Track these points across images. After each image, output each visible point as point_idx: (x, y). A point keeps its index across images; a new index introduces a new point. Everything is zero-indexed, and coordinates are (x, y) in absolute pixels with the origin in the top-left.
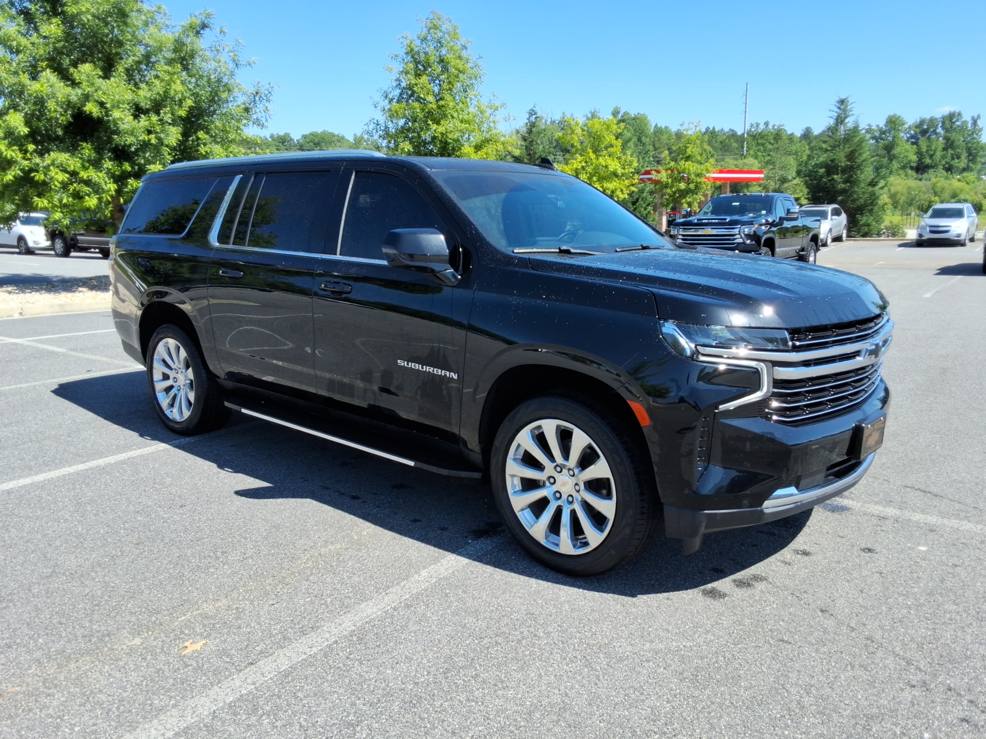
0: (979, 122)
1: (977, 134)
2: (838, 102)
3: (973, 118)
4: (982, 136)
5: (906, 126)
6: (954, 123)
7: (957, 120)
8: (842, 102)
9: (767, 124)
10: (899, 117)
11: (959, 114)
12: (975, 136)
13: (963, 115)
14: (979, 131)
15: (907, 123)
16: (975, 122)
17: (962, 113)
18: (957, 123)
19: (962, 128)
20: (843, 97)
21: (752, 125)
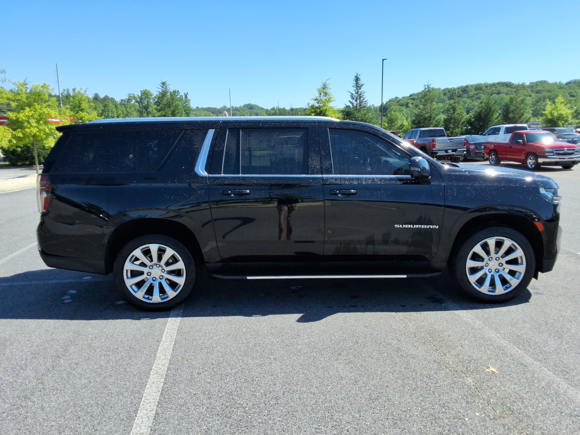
0: (188, 96)
1: (188, 103)
2: (162, 84)
3: (185, 94)
4: (191, 104)
5: (153, 96)
6: (176, 96)
7: (178, 95)
8: (163, 83)
9: (74, 90)
10: (149, 91)
11: (178, 91)
12: (187, 103)
13: (180, 92)
14: (189, 101)
15: (153, 94)
16: (186, 97)
17: (179, 91)
18: (178, 96)
19: (181, 99)
20: (164, 81)
21: (64, 90)
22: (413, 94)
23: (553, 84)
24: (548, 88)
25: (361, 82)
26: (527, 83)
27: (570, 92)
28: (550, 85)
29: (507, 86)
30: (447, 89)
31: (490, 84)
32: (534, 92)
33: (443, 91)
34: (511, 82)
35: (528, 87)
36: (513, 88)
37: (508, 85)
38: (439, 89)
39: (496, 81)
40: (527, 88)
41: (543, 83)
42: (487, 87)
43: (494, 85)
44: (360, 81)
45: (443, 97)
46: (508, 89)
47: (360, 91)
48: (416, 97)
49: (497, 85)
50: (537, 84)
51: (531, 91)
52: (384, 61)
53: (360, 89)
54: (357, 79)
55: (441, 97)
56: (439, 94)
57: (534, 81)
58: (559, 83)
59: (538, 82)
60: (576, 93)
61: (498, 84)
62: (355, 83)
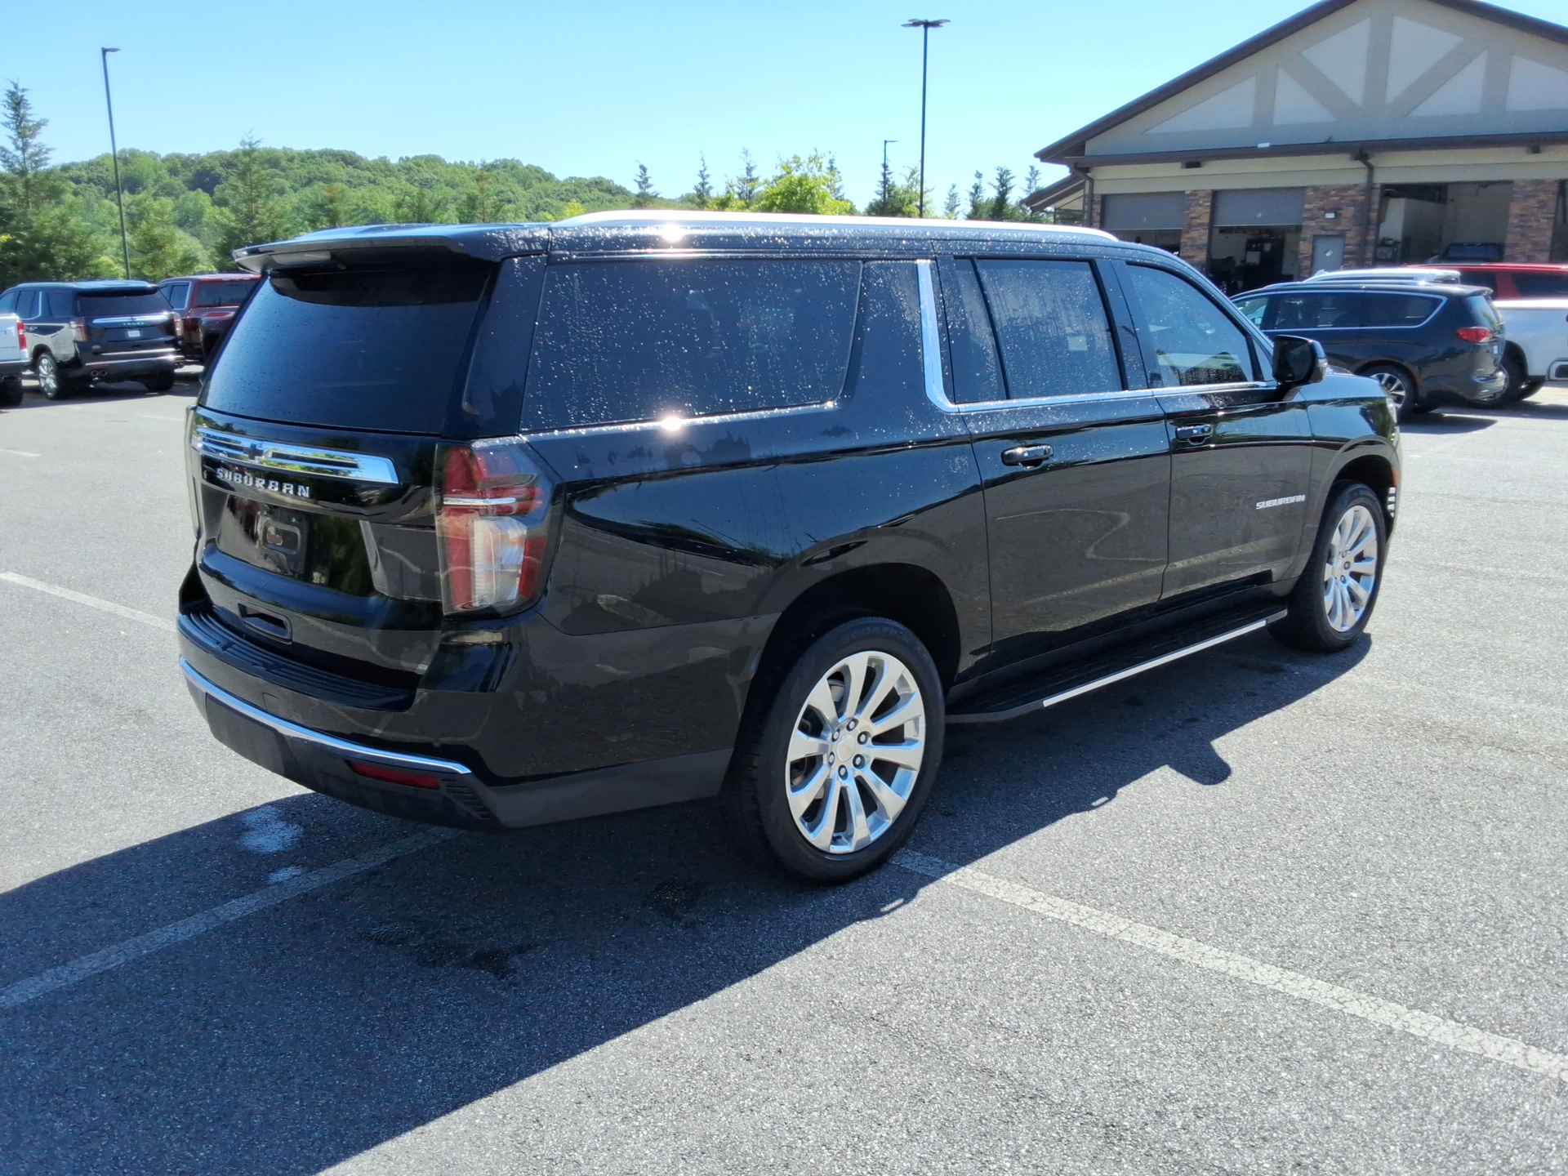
22: (73, 164)
23: (455, 165)
24: (448, 177)
25: (34, 114)
26: (394, 160)
27: (499, 189)
28: (450, 169)
29: (347, 163)
30: (178, 156)
31: (299, 154)
32: (416, 184)
33: (167, 163)
34: (354, 153)
35: (399, 170)
36: (362, 169)
37: (348, 160)
38: (153, 156)
39: (316, 147)
40: (396, 173)
41: (433, 161)
42: (291, 160)
43: (308, 157)
44: (29, 112)
45: (167, 178)
46: (350, 169)
47: (33, 141)
48: (84, 173)
49: (318, 159)
50: (418, 161)
51: (408, 180)
52: (108, 53)
53: (32, 136)
54: (17, 103)
55: (163, 178)
56: (155, 170)
57: (411, 156)
58: (469, 165)
59: (421, 157)
60: (513, 193)
61: (323, 154)
62: (11, 112)
